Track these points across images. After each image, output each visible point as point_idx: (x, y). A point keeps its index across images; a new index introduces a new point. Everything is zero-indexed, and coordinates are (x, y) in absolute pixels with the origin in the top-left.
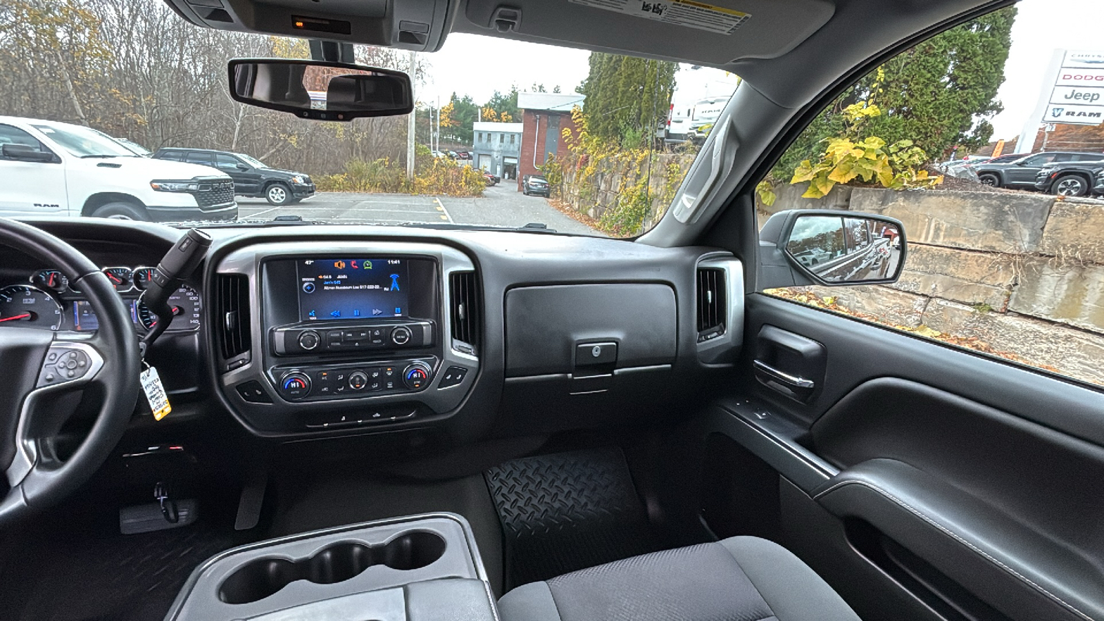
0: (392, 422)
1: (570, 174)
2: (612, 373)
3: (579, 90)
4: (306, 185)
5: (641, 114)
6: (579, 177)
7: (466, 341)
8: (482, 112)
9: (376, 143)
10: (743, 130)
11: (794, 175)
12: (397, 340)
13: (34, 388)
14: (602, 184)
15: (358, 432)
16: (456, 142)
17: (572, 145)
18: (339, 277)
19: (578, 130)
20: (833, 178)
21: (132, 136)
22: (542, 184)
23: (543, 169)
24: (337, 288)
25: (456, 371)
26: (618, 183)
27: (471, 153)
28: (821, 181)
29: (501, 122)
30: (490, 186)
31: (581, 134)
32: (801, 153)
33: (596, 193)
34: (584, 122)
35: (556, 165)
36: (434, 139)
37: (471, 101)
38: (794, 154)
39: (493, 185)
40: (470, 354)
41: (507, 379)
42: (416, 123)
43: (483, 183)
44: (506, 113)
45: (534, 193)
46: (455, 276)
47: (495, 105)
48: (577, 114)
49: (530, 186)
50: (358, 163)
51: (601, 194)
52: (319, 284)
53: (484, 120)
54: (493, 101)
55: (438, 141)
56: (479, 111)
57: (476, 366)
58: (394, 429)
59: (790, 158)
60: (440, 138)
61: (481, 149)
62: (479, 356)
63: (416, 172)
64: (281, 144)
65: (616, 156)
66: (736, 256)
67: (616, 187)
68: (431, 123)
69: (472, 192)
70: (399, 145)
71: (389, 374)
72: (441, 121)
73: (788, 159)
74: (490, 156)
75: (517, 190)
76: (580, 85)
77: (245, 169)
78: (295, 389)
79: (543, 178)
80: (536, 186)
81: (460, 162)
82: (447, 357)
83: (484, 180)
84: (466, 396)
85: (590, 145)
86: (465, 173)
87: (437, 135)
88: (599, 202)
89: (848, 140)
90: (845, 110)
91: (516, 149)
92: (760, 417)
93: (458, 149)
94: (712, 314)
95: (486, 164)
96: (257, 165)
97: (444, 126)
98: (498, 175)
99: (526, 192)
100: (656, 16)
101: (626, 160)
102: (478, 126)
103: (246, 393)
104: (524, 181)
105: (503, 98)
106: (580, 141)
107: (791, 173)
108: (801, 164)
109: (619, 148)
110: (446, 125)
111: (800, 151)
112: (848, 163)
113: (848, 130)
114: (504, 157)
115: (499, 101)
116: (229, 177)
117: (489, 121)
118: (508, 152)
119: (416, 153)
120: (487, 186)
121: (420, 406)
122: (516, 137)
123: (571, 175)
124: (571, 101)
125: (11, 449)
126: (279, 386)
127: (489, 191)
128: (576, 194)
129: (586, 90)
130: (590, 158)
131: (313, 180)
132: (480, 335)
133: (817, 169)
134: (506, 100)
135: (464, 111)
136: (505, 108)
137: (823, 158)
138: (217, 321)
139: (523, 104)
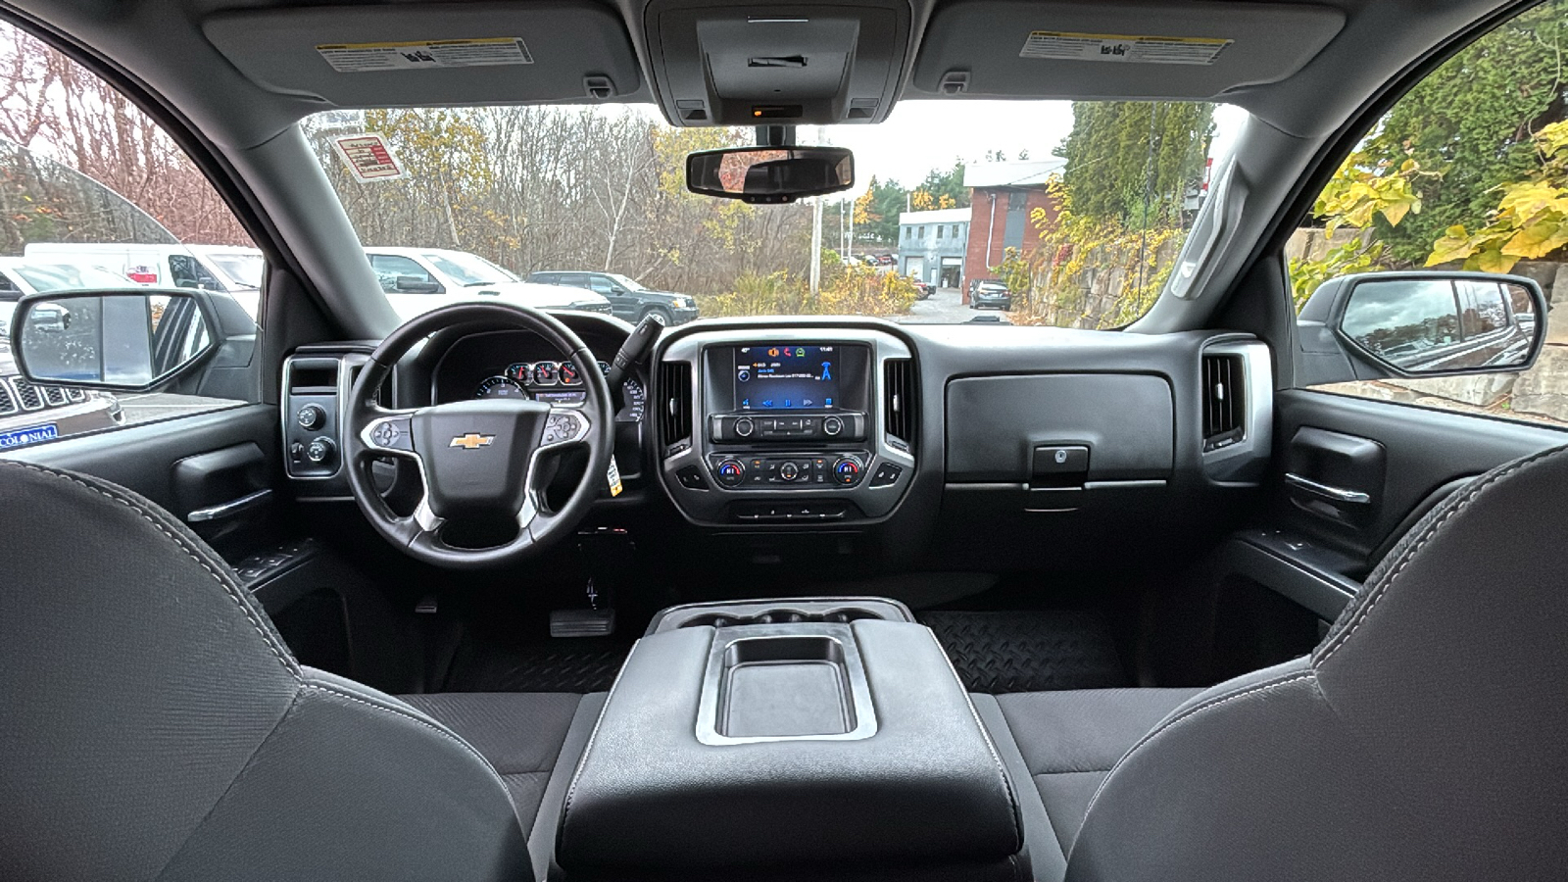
0: (820, 520)
1: (1042, 275)
2: (1083, 486)
3: (1058, 153)
4: (688, 309)
5: (1157, 176)
6: (1058, 277)
7: (901, 437)
8: (911, 200)
9: (772, 250)
10: (1252, 172)
11: (1432, 250)
12: (830, 430)
13: (539, 446)
14: (1094, 285)
15: (786, 529)
16: (875, 243)
17: (1046, 232)
18: (772, 365)
19: (1057, 208)
20: (1514, 250)
21: (502, 262)
22: (999, 292)
23: (1002, 272)
24: (771, 376)
25: (889, 469)
26: (1120, 281)
27: (895, 256)
28: (1488, 258)
29: (939, 209)
30: (921, 299)
31: (1060, 215)
32: (1447, 214)
33: (1083, 299)
34: (1065, 196)
35: (1022, 263)
36: (846, 240)
37: (897, 184)
38: (1434, 216)
39: (925, 298)
40: (905, 450)
41: (948, 485)
42: (823, 222)
43: (911, 295)
44: (946, 196)
45: (987, 305)
46: (889, 364)
47: (930, 187)
48: (1055, 186)
49: (981, 296)
50: (751, 277)
51: (1091, 301)
52: (754, 372)
53: (914, 209)
54: (927, 182)
55: (850, 242)
56: (908, 196)
57: (911, 465)
58: (823, 529)
59: (1425, 225)
60: (854, 238)
61: (909, 250)
62: (915, 454)
63: (822, 285)
64: (660, 260)
65: (1116, 243)
66: (1261, 338)
67: (1116, 288)
68: (842, 220)
69: (895, 309)
70: (799, 253)
71: (820, 467)
72: (855, 216)
73: (1422, 226)
74: (922, 257)
75: (961, 302)
76: (1060, 145)
77: (620, 293)
78: (731, 475)
79: (999, 282)
80: (989, 294)
81: (882, 268)
82: (881, 453)
83: (913, 291)
84: (900, 499)
85: (1076, 230)
86: (887, 283)
87: (850, 235)
88: (1088, 311)
89: (1545, 184)
90: (1538, 134)
91: (961, 245)
92: (1294, 548)
93: (878, 252)
94: (1225, 415)
95: (916, 269)
96: (633, 286)
97: (859, 224)
98: (933, 283)
99: (974, 305)
100: (1118, 57)
101: (1133, 248)
102: (906, 218)
103: (685, 479)
104: (972, 289)
105: (942, 175)
106: (1059, 225)
107: (1428, 248)
108: (1447, 232)
109: (1120, 231)
110: (862, 222)
111: (1445, 211)
112: (1548, 223)
113: (1545, 168)
114: (942, 258)
115: (936, 181)
116: (609, 302)
117: (922, 209)
118: (947, 250)
119: (822, 262)
120: (917, 299)
121: (850, 504)
122: (961, 228)
123: (1044, 276)
124: (1046, 168)
125: (522, 496)
126: (716, 472)
127: (921, 306)
128: (1052, 302)
129: (1071, 151)
130: (1075, 248)
131: (696, 302)
132: (917, 430)
133: (1481, 238)
134: (947, 178)
135: (888, 200)
136: (945, 190)
137: (1493, 219)
138: (663, 407)
139: (971, 180)
